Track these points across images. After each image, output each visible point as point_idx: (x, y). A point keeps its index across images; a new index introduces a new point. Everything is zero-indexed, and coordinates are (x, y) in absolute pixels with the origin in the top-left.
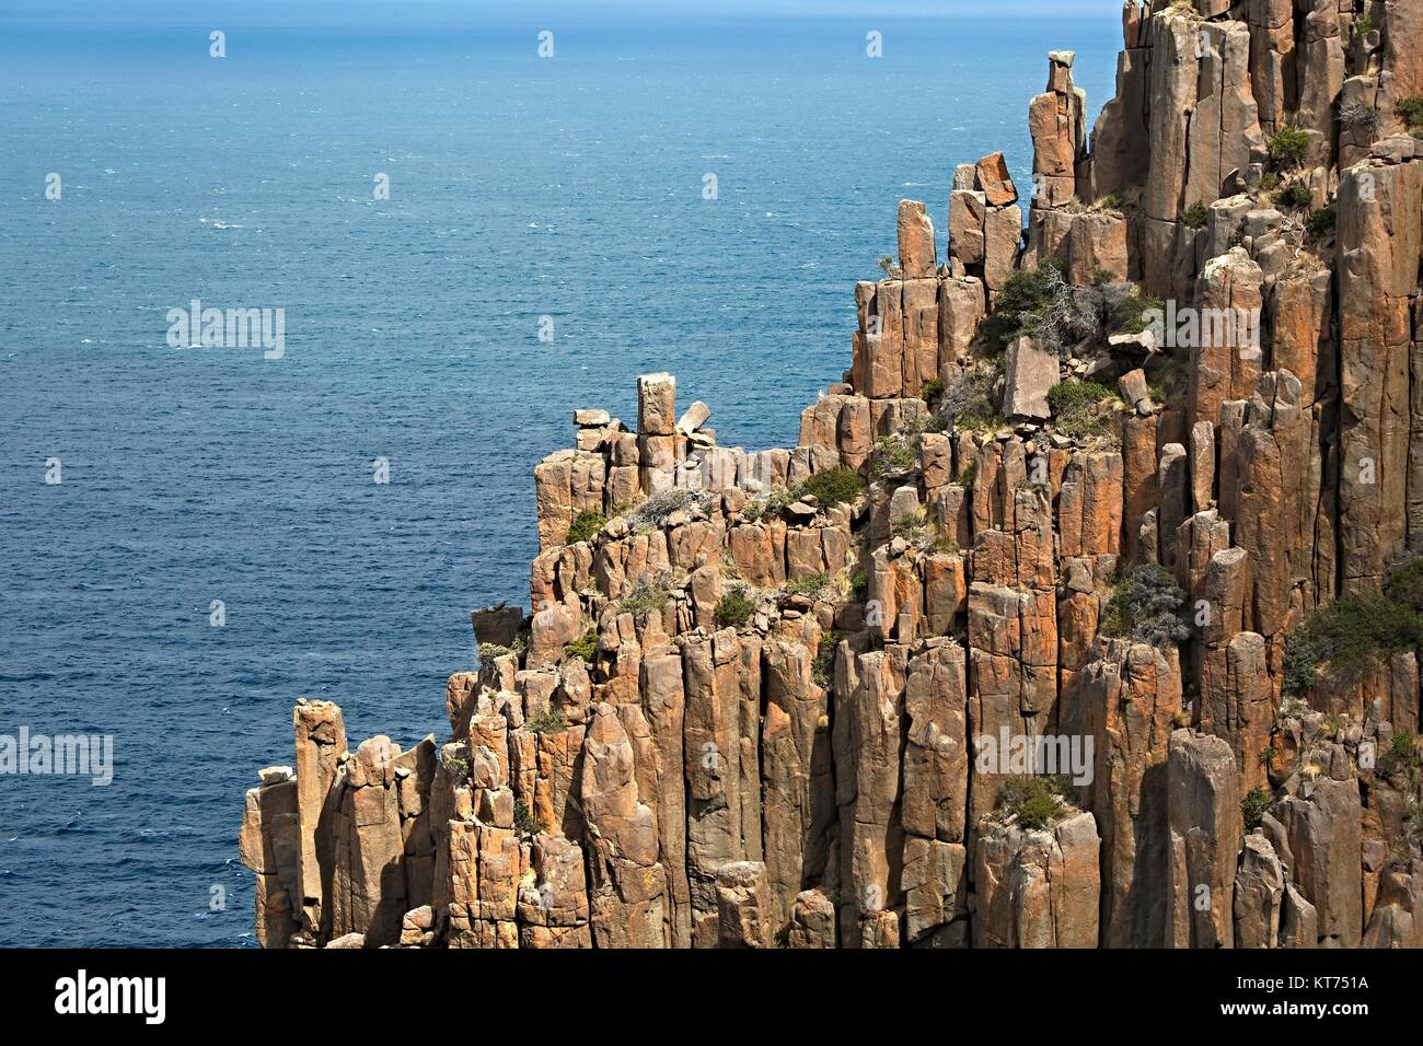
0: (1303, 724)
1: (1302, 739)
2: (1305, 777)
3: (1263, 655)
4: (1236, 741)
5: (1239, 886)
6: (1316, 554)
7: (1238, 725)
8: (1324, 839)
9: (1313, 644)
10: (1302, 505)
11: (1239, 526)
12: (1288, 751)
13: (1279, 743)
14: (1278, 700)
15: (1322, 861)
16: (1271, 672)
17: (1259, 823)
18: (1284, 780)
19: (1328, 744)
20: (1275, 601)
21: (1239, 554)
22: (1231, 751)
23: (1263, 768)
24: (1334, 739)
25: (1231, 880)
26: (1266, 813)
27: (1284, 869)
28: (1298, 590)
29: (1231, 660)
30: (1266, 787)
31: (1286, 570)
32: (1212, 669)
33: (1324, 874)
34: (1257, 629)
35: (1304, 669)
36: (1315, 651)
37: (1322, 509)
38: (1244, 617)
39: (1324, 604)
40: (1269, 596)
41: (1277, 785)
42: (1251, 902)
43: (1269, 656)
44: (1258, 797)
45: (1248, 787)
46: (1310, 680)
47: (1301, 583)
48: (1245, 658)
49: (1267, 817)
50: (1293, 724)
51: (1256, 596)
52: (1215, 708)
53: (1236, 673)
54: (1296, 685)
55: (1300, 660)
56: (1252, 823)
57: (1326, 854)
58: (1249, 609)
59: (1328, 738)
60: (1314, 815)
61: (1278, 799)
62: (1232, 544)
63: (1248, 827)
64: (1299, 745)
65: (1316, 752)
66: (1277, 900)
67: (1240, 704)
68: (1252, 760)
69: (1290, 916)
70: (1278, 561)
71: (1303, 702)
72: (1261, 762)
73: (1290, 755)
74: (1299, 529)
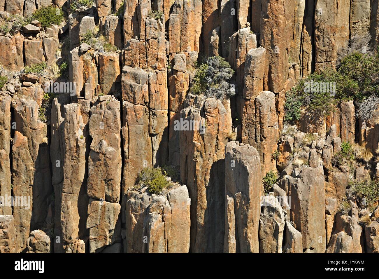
0: (295, 139)
1: (294, 146)
2: (296, 166)
3: (274, 103)
4: (260, 147)
5: (262, 222)
6: (302, 50)
7: (261, 140)
8: (306, 198)
9: (300, 97)
10: (295, 25)
11: (261, 36)
12: (286, 152)
13: (282, 148)
14: (282, 126)
15: (305, 209)
16: (278, 112)
17: (272, 190)
18: (285, 167)
19: (307, 148)
20: (280, 75)
21: (262, 50)
22: (257, 153)
23: (274, 161)
24: (310, 146)
25: (258, 219)
26: (275, 185)
27: (285, 213)
28: (292, 69)
29: (257, 106)
30: (275, 171)
31: (286, 59)
32: (248, 110)
33: (306, 216)
34: (271, 89)
35: (295, 110)
36: (301, 101)
37: (305, 27)
38: (264, 84)
39: (306, 77)
40: (277, 72)
41: (281, 171)
42: (268, 230)
43: (277, 103)
44: (271, 176)
45: (266, 171)
46: (298, 116)
47: (294, 66)
48: (265, 104)
49: (276, 187)
50: (290, 139)
51: (270, 72)
52: (249, 131)
53: (260, 112)
54: (291, 118)
55: (293, 105)
56: (269, 190)
57: (307, 206)
58: (266, 79)
59: (308, 146)
60: (300, 185)
61: (281, 177)
62: (258, 46)
63: (266, 192)
64: (292, 149)
65: (302, 153)
66: (281, 229)
67: (262, 129)
68: (268, 157)
69: (288, 238)
70: (282, 53)
71: (295, 127)
72: (273, 158)
73: (287, 154)
74: (293, 38)
